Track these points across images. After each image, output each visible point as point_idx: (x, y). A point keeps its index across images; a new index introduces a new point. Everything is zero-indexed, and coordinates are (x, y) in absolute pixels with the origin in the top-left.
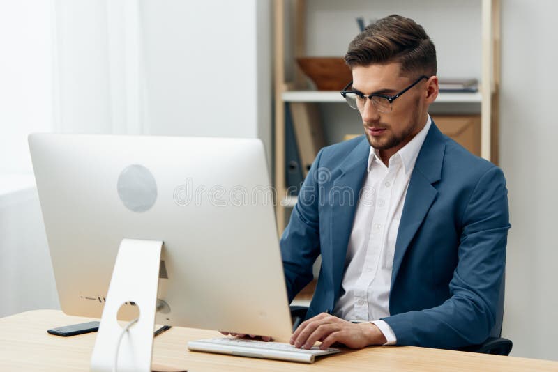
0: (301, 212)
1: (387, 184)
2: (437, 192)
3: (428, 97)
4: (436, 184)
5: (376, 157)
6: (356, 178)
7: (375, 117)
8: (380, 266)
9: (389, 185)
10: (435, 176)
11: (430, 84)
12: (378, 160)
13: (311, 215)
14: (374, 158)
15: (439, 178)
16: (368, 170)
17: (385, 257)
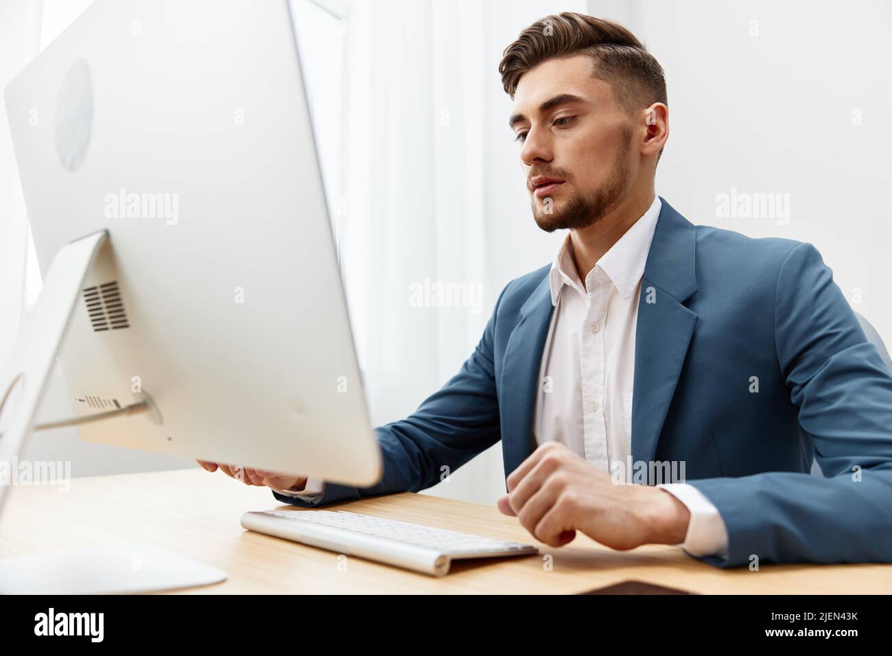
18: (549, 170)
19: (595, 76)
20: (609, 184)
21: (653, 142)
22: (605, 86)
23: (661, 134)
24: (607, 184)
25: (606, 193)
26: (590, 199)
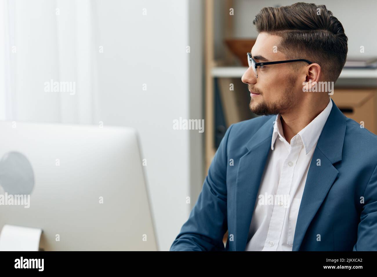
0: (211, 185)
1: (289, 163)
2: (338, 172)
4: (337, 165)
5: (280, 135)
6: (260, 156)
8: (281, 243)
9: (292, 164)
10: (337, 156)
12: (282, 138)
13: (220, 188)
14: (278, 136)
15: (340, 159)
16: (272, 148)
17: (287, 234)
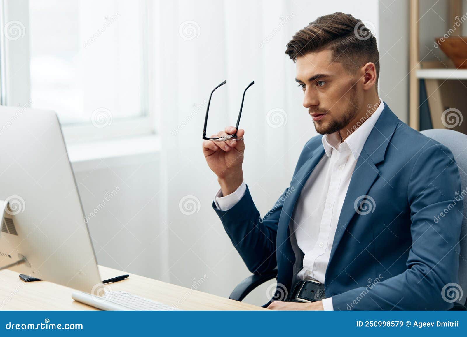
3: (365, 83)
7: (314, 102)
11: (366, 70)
18: (318, 110)
19: (333, 60)
20: (349, 111)
21: (369, 83)
22: (339, 65)
23: (373, 78)
24: (347, 111)
25: (347, 115)
26: (340, 120)
